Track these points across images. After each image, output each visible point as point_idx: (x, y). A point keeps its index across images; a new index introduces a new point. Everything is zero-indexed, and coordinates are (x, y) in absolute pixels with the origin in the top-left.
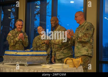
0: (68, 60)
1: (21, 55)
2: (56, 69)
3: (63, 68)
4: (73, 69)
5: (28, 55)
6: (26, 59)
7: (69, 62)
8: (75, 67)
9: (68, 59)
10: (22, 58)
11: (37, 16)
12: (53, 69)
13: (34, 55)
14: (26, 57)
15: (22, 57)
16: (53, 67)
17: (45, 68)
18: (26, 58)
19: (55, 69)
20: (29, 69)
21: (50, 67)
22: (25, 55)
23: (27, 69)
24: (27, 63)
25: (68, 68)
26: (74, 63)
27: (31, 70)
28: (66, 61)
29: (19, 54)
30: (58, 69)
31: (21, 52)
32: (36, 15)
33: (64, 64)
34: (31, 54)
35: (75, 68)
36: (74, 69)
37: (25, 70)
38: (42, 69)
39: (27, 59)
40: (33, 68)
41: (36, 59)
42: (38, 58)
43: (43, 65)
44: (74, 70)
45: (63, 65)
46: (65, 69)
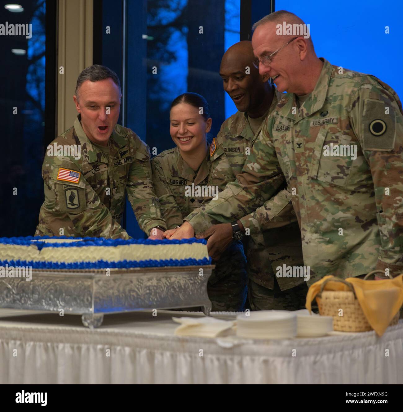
0: (325, 288)
1: (62, 266)
2: (256, 342)
3: (299, 337)
4: (355, 338)
5: (102, 264)
6: (89, 287)
7: (332, 300)
8: (369, 329)
9: (326, 283)
10: (66, 283)
11: (176, 35)
12: (236, 342)
13: (134, 264)
14: (91, 278)
15: (71, 278)
16: (241, 332)
17: (194, 340)
18: (88, 283)
19: (251, 342)
20: (104, 343)
21: (225, 334)
22: (82, 264)
23: (96, 343)
24: (97, 311)
25: (327, 335)
26: (359, 308)
27: (118, 348)
28: (318, 296)
29: (54, 261)
30: (266, 341)
31: (63, 245)
32: (172, 29)
33: (305, 314)
34: (116, 261)
35: (367, 333)
36: (363, 340)
37: (84, 347)
38: (174, 344)
39: (95, 288)
40: (127, 335)
41: (148, 288)
42: (159, 280)
43: (186, 321)
44: (363, 346)
45: (295, 319)
46: (306, 344)
